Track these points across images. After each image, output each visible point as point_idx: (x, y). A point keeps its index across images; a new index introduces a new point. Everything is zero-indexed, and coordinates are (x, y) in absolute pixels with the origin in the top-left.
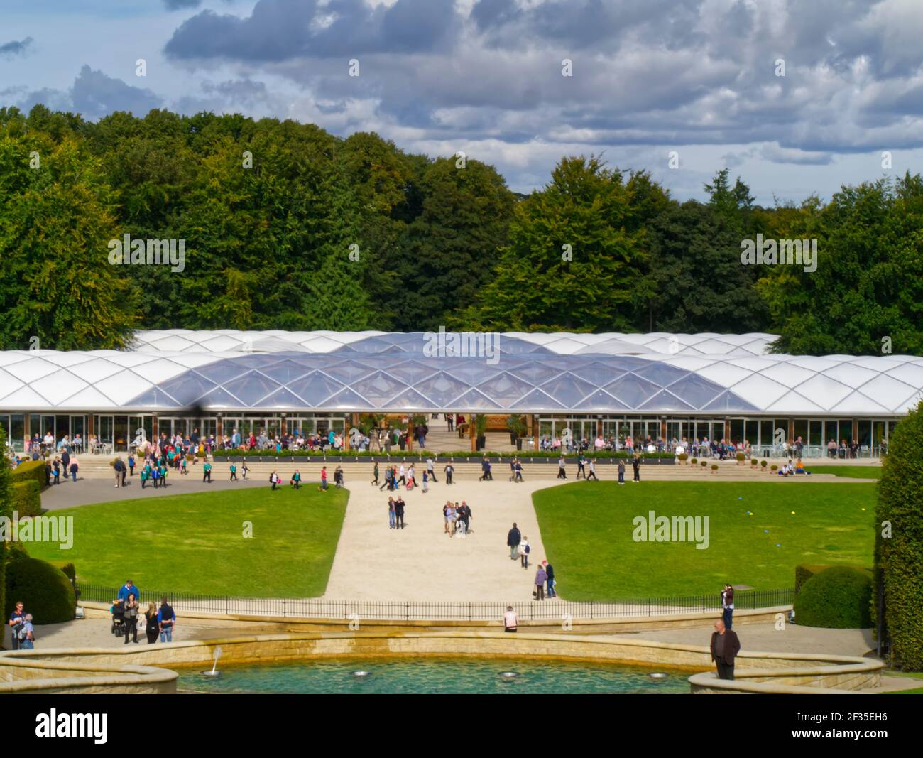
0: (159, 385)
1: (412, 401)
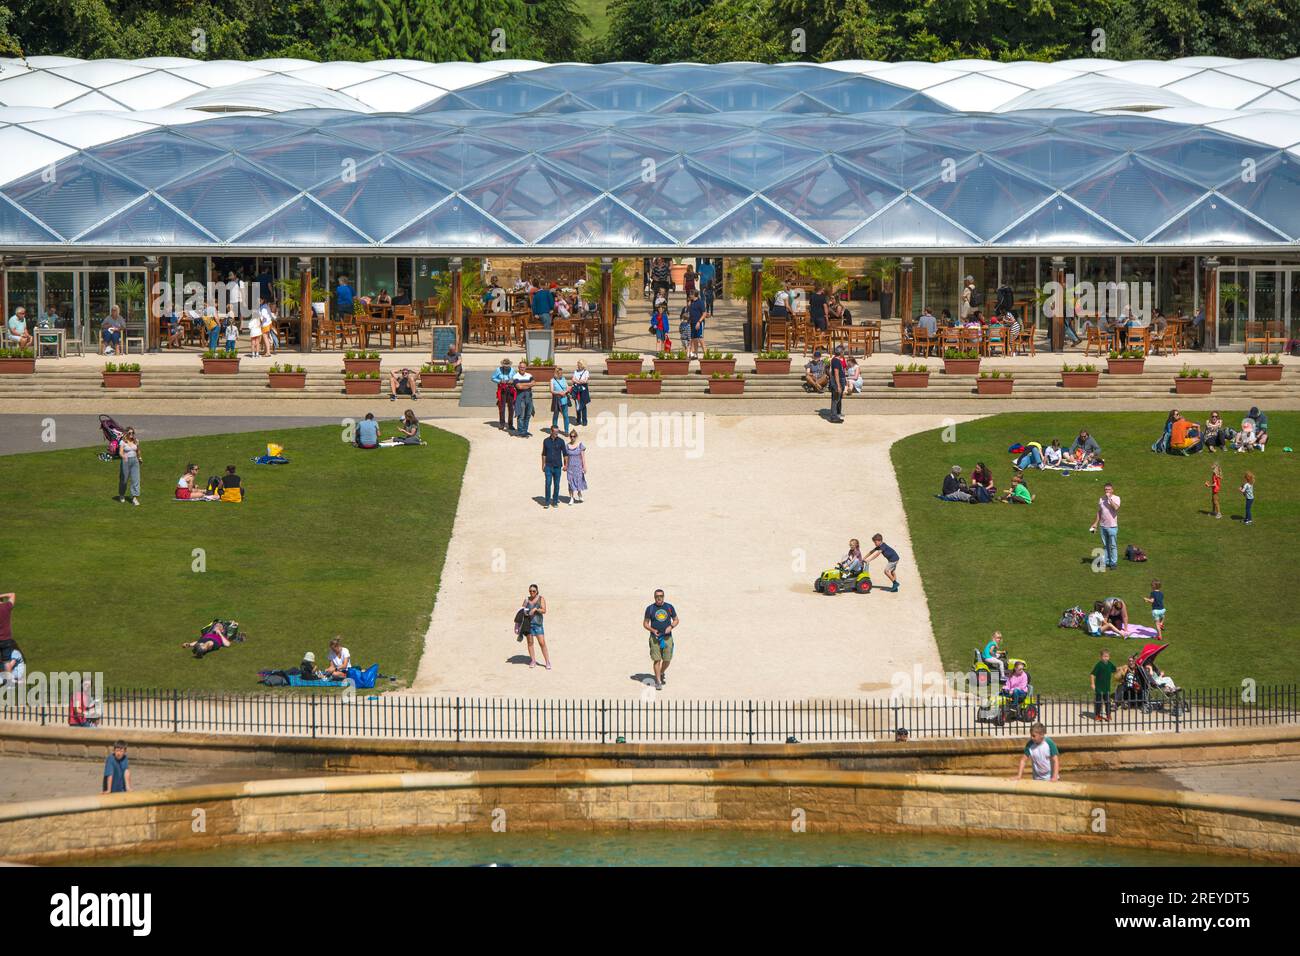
1: (609, 226)
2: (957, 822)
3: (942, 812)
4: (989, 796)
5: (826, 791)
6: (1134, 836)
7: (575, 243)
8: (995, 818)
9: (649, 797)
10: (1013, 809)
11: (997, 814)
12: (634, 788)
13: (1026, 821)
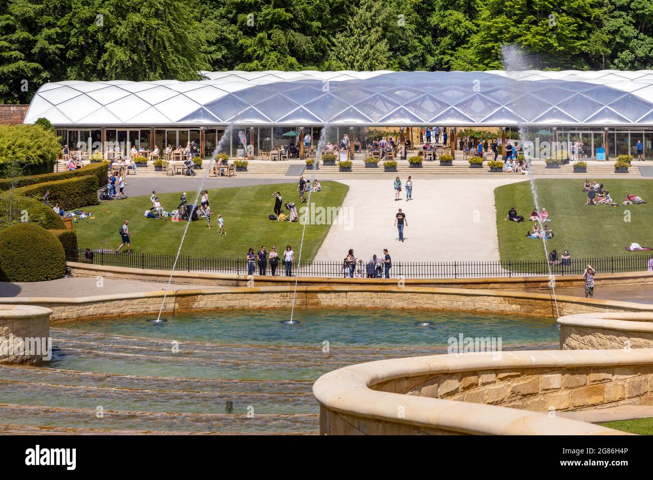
0: (205, 106)
1: (402, 116)
2: (473, 307)
3: (466, 303)
4: (484, 297)
5: (422, 295)
6: (539, 313)
7: (391, 122)
8: (486, 306)
9: (354, 297)
10: (493, 302)
11: (487, 304)
12: (349, 293)
13: (498, 307)
